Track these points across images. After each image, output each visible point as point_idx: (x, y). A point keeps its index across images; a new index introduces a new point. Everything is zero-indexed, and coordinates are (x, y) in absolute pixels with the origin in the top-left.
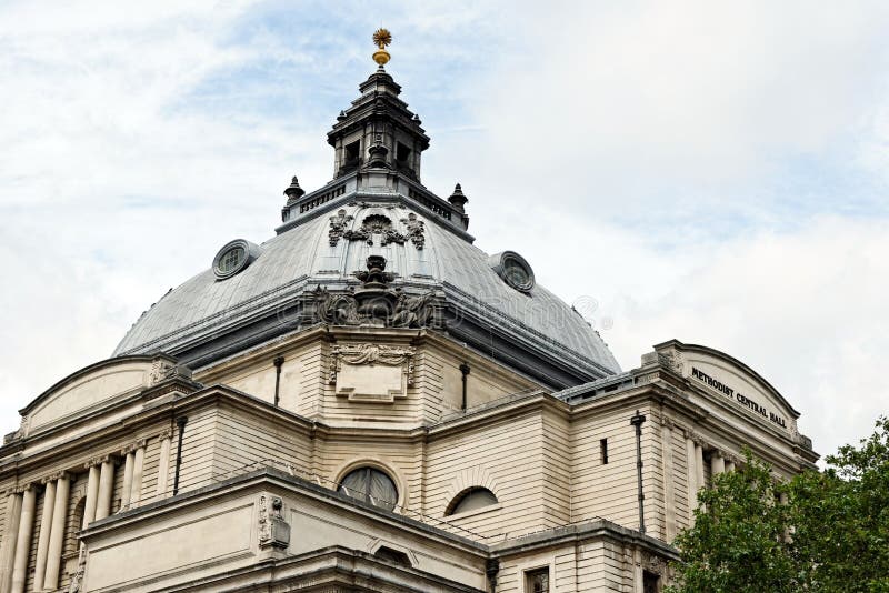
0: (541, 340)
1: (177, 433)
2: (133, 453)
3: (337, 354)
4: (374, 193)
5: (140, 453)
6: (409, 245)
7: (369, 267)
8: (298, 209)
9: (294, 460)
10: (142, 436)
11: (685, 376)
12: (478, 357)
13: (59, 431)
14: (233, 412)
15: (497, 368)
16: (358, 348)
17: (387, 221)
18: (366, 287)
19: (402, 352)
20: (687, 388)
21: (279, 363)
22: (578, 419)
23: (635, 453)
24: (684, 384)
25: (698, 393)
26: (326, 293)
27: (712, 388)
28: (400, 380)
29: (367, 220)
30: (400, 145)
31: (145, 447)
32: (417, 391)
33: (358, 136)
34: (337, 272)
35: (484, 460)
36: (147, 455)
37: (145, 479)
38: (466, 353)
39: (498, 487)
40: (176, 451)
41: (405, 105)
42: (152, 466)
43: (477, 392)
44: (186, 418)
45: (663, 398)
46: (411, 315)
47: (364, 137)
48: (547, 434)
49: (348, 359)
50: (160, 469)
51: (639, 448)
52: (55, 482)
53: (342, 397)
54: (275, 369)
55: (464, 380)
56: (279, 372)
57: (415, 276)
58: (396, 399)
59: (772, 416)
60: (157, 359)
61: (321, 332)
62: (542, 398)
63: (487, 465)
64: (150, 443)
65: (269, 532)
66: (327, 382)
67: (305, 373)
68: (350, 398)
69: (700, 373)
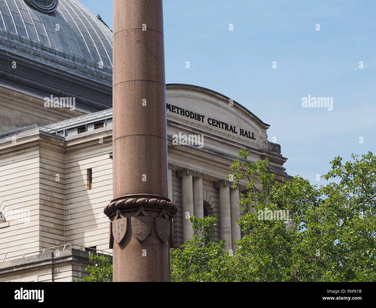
59: (242, 131)
69: (173, 106)
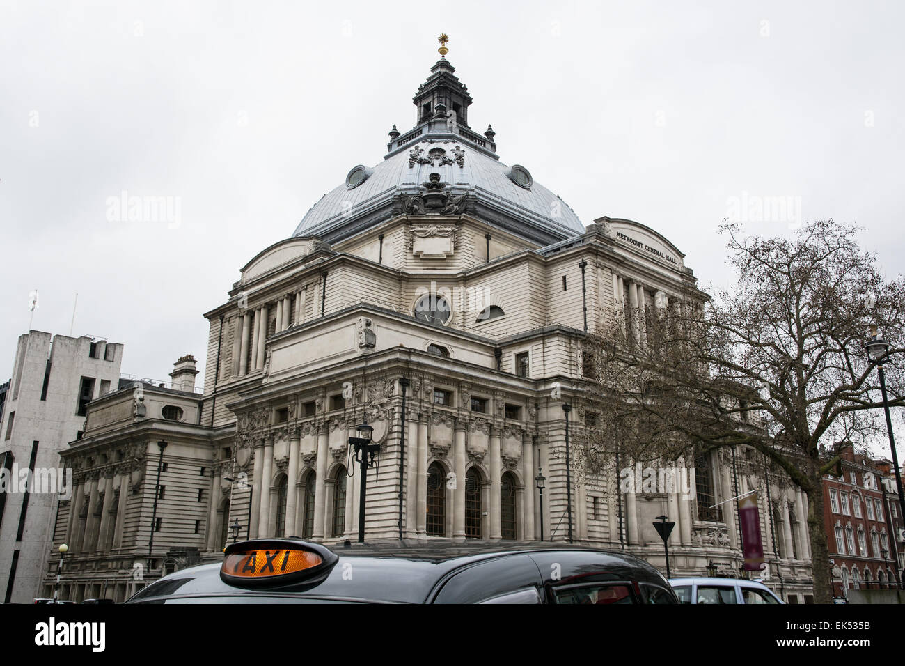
0: (536, 217)
1: (323, 281)
2: (300, 293)
3: (413, 231)
4: (438, 133)
5: (303, 292)
6: (455, 165)
7: (430, 179)
8: (396, 144)
9: (390, 294)
10: (304, 283)
11: (612, 237)
12: (495, 228)
13: (261, 281)
14: (353, 268)
15: (507, 235)
16: (425, 228)
17: (442, 151)
18: (429, 192)
19: (450, 229)
20: (613, 244)
21: (381, 238)
22: (551, 265)
23: (581, 283)
24: (611, 242)
25: (620, 246)
26: (406, 196)
27: (629, 243)
28: (449, 245)
29: (432, 151)
30: (454, 104)
31: (306, 289)
32: (460, 251)
33: (430, 99)
34: (413, 183)
35: (498, 290)
36: (307, 294)
37: (307, 307)
38: (488, 228)
39: (505, 306)
40: (322, 291)
41: (458, 79)
42: (310, 300)
43: (496, 250)
44: (327, 272)
45: (597, 251)
46: (455, 207)
47: (433, 99)
48: (531, 274)
49: (419, 234)
50: (314, 302)
51: (584, 281)
52: (260, 310)
53: (417, 256)
54: (379, 241)
55: (488, 243)
56: (381, 243)
57: (458, 184)
58: (447, 256)
59: (667, 257)
60: (311, 239)
61: (404, 219)
62: (528, 254)
63: (500, 293)
64: (309, 287)
65: (364, 339)
66: (408, 248)
67: (396, 243)
68: (421, 257)
69: (622, 234)
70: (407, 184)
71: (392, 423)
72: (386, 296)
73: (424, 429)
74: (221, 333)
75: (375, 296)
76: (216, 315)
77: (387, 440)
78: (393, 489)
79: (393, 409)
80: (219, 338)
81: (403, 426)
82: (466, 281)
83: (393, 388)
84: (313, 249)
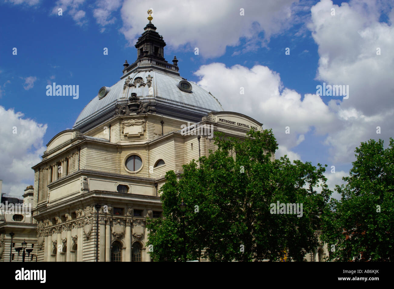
1: (79, 152)
2: (70, 158)
3: (123, 124)
5: (71, 157)
6: (147, 86)
7: (132, 96)
8: (126, 71)
9: (112, 156)
10: (71, 153)
11: (216, 122)
12: (166, 117)
14: (92, 146)
15: (173, 120)
16: (129, 121)
17: (141, 78)
18: (131, 102)
19: (141, 121)
21: (110, 127)
22: (186, 138)
23: (198, 147)
24: (216, 124)
25: (221, 126)
26: (120, 105)
27: (227, 123)
28: (141, 129)
29: (136, 79)
30: (155, 47)
31: (72, 156)
32: (146, 132)
33: (142, 46)
34: (125, 98)
35: (162, 152)
36: (73, 158)
37: (73, 165)
38: (162, 118)
39: (165, 159)
40: (78, 157)
41: (158, 33)
42: (74, 162)
43: (167, 129)
44: (80, 148)
46: (144, 109)
47: (144, 46)
48: (176, 143)
49: (126, 125)
50: (76, 162)
51: (199, 146)
52: (54, 166)
53: (125, 136)
55: (162, 125)
56: (110, 129)
57: (147, 96)
58: (140, 135)
60: (74, 131)
61: (119, 117)
62: (173, 134)
63: (162, 153)
65: (83, 186)
66: (121, 132)
67: (116, 130)
68: (128, 136)
69: (222, 119)
70: (122, 98)
71: (92, 225)
72: (111, 157)
73: (108, 227)
74: (39, 177)
75: (104, 158)
76: (37, 168)
77: (91, 233)
78: (93, 255)
79: (93, 219)
80: (38, 180)
81: (98, 227)
82: (149, 147)
83: (93, 210)
84: (75, 136)
